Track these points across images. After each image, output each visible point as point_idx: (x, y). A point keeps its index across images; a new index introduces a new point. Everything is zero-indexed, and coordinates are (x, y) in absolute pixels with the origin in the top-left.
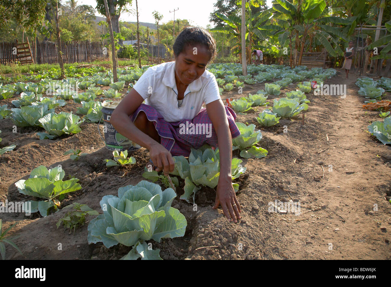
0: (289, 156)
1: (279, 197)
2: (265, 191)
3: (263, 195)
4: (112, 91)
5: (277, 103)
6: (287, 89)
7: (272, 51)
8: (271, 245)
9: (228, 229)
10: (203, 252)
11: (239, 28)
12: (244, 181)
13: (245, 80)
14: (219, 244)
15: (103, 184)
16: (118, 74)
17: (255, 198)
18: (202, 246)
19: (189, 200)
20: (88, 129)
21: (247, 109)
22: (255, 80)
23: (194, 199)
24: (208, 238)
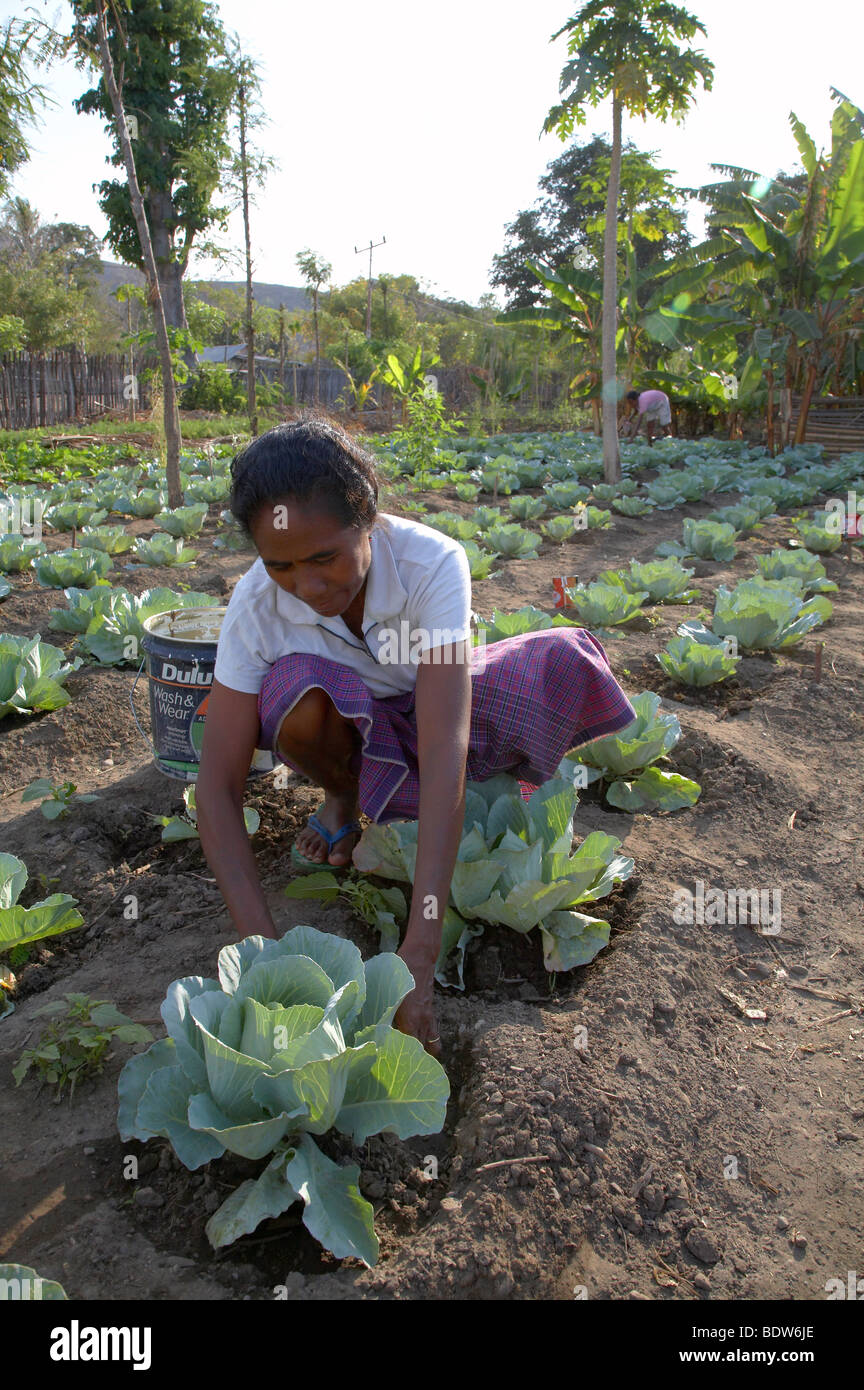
0: (771, 803)
1: (740, 959)
2: (695, 940)
3: (687, 954)
4: (164, 543)
5: (726, 603)
6: (758, 536)
7: (705, 390)
8: (721, 1145)
9: (580, 1093)
10: (502, 1181)
11: (595, 313)
12: (624, 903)
13: (616, 503)
14: (553, 1149)
15: (156, 911)
16: (182, 476)
17: (664, 968)
18: (499, 1155)
19: (445, 973)
20: (93, 694)
21: (626, 616)
22: (649, 501)
23: (460, 971)
24: (515, 1127)
